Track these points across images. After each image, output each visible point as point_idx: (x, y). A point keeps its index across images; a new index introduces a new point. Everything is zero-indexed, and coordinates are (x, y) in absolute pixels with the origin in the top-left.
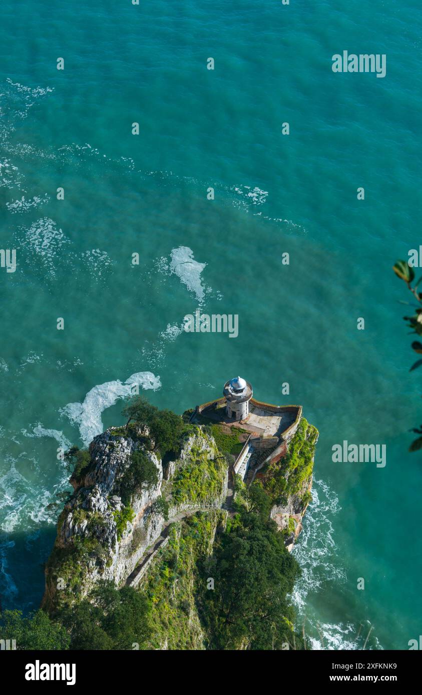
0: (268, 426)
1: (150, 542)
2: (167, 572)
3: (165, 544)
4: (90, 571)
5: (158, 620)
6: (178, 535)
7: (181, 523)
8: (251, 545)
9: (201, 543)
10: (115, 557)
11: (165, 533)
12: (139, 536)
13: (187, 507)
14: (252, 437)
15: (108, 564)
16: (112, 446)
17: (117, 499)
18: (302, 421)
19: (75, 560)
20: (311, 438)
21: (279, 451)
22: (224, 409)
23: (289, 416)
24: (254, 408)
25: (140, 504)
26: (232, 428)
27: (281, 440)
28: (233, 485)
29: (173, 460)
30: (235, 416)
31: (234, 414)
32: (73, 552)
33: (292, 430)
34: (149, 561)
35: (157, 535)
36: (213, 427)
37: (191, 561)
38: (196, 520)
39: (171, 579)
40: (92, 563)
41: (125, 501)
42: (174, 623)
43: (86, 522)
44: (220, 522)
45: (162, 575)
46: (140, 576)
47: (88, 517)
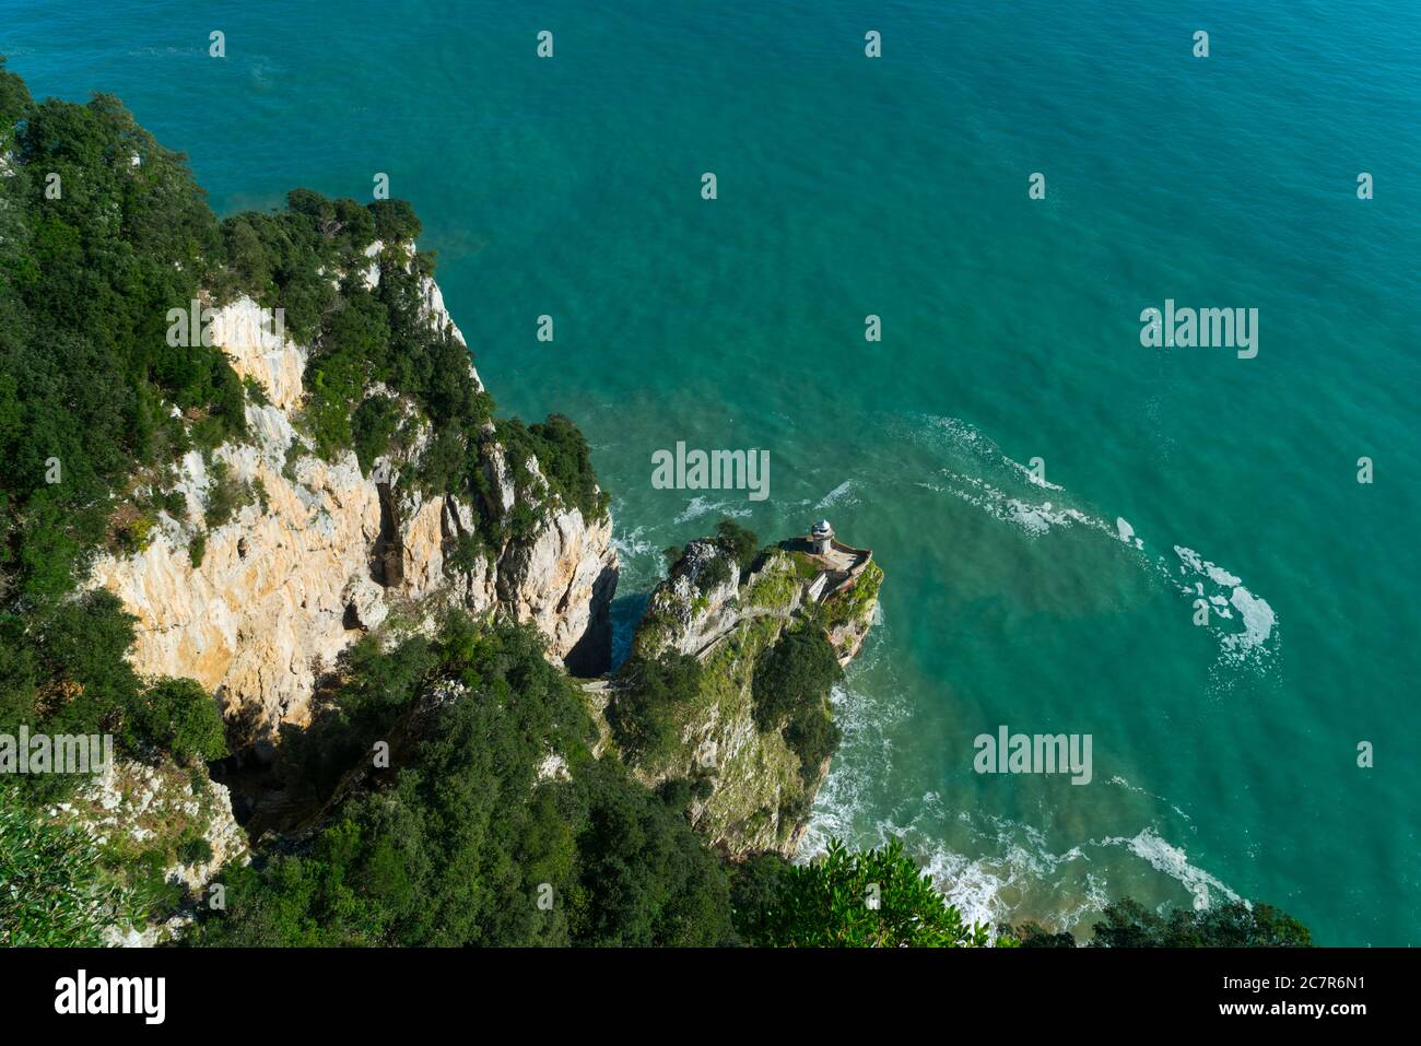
0: (842, 561)
1: (721, 628)
2: (730, 653)
3: (733, 632)
4: (666, 639)
5: (715, 686)
6: (746, 628)
7: (751, 620)
8: (802, 646)
9: (765, 638)
10: (687, 633)
11: (736, 625)
12: (711, 622)
13: (759, 609)
14: (829, 568)
15: (681, 637)
16: (701, 549)
17: (697, 589)
18: (871, 563)
19: (656, 628)
20: (878, 578)
21: (848, 582)
22: (811, 543)
23: (861, 557)
24: (834, 546)
25: (717, 597)
26: (814, 559)
27: (851, 575)
28: (803, 601)
29: (755, 572)
30: (818, 550)
31: (818, 548)
32: (655, 621)
33: (861, 568)
34: (717, 642)
35: (729, 625)
36: (797, 554)
37: (754, 650)
38: (764, 620)
39: (732, 659)
40: (669, 633)
41: (703, 591)
42: (728, 692)
43: (668, 602)
44: (784, 626)
45: (725, 654)
46: (706, 651)
47: (671, 598)
